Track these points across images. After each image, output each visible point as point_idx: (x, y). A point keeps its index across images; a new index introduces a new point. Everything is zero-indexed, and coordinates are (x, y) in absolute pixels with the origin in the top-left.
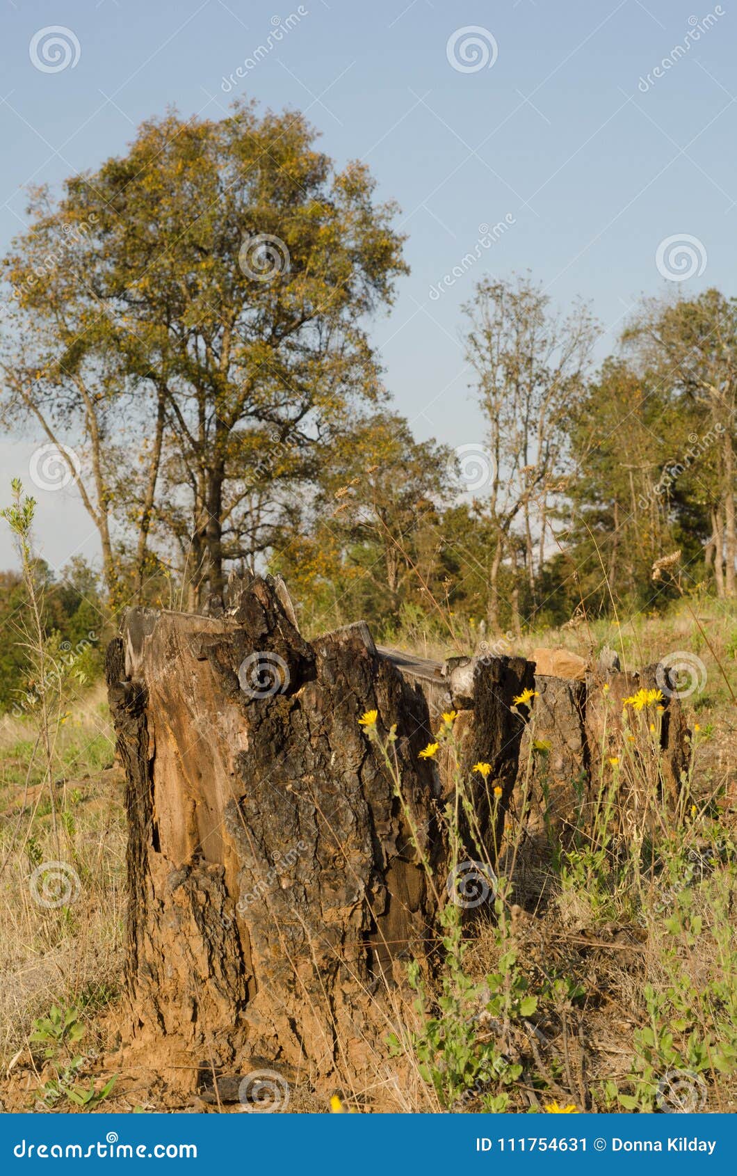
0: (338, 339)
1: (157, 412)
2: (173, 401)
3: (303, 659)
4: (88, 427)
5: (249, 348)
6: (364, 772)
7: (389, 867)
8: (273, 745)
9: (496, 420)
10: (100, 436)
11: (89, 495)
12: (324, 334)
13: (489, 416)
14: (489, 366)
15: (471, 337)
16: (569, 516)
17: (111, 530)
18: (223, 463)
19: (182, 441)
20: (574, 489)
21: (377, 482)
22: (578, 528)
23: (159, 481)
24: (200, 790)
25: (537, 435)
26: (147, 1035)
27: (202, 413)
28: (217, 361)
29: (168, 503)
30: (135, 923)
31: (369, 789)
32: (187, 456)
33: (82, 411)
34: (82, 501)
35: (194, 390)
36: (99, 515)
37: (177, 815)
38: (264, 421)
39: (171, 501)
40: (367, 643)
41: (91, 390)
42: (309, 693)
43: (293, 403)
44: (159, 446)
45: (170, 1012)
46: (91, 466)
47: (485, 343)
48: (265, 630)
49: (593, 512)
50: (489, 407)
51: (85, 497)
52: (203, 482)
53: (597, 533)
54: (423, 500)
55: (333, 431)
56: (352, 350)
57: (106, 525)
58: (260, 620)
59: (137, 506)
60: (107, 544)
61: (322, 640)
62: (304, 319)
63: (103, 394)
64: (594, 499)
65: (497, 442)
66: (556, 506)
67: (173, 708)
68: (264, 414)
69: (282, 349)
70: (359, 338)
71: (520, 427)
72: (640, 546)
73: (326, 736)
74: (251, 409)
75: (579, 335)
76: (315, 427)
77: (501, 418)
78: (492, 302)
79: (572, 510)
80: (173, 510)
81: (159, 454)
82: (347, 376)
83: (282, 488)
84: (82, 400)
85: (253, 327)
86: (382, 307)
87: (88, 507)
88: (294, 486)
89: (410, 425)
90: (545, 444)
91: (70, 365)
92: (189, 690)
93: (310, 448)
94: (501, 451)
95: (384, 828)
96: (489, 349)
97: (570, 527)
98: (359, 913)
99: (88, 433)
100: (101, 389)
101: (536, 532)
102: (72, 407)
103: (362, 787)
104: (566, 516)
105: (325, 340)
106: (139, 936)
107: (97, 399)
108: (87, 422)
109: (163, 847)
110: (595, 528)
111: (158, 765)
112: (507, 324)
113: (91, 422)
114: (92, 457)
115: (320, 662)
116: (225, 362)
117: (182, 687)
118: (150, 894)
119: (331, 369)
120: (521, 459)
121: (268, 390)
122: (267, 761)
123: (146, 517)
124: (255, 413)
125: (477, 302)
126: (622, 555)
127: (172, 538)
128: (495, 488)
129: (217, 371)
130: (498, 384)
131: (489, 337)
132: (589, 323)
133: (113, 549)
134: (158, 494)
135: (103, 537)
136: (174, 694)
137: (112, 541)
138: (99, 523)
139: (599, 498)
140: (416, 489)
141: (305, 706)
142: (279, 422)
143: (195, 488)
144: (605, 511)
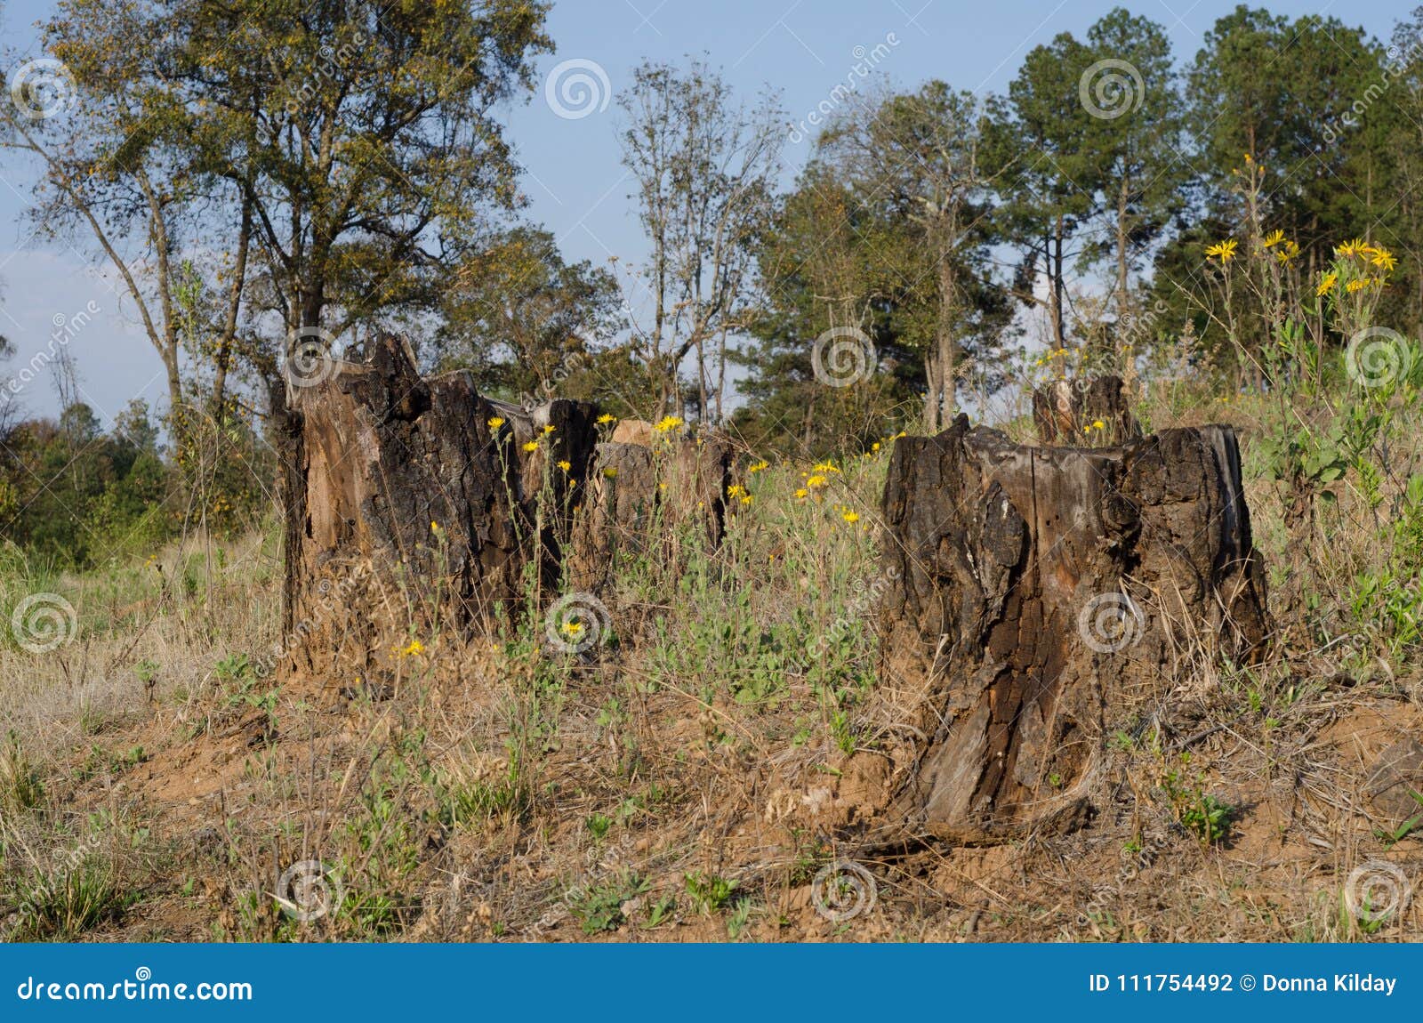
0: (466, 133)
1: (240, 219)
2: (258, 205)
3: (421, 395)
4: (153, 236)
5: (355, 144)
6: (465, 479)
7: (483, 550)
8: (398, 457)
9: (660, 238)
10: (168, 248)
11: (154, 322)
12: (449, 124)
13: (652, 234)
14: (652, 173)
15: (631, 135)
16: (756, 362)
17: (180, 366)
18: (322, 285)
19: (269, 256)
20: (761, 325)
21: (515, 313)
22: (766, 375)
23: (242, 305)
24: (343, 491)
25: (712, 258)
26: (300, 675)
27: (296, 222)
28: (315, 157)
29: (252, 333)
30: (291, 595)
31: (468, 491)
32: (277, 274)
33: (144, 215)
34: (145, 329)
35: (287, 193)
36: (165, 346)
37: (325, 510)
38: (373, 233)
39: (257, 331)
40: (469, 385)
41: (157, 190)
42: (425, 420)
43: (410, 212)
44: (243, 263)
45: (317, 657)
46: (156, 285)
47: (648, 142)
48: (393, 372)
49: (786, 357)
50: (653, 222)
51: (148, 324)
52: (296, 308)
53: (790, 383)
54: (574, 337)
55: (460, 246)
56: (483, 146)
57: (175, 359)
58: (390, 364)
59: (214, 336)
60: (175, 382)
61: (436, 381)
62: (423, 107)
63: (171, 196)
64: (788, 340)
65: (662, 265)
66: (739, 348)
67: (324, 429)
68: (373, 223)
69: (395, 144)
70: (490, 130)
71: (693, 248)
72: (842, 398)
73: (437, 452)
74: (357, 219)
75: (766, 134)
76: (438, 241)
77: (667, 235)
78: (653, 91)
79: (760, 353)
80: (259, 342)
81: (242, 270)
82: (475, 178)
83: (395, 318)
84: (145, 202)
85: (360, 116)
86: (521, 93)
87: (153, 335)
88: (410, 317)
89: (559, 242)
90: (722, 269)
91: (129, 159)
92: (336, 416)
93: (430, 268)
94: (667, 277)
95: (479, 520)
96: (653, 149)
97: (757, 374)
98: (459, 581)
99: (154, 245)
100: (170, 189)
101: (713, 380)
102: (131, 210)
103: (463, 488)
104: (752, 361)
105: (451, 133)
106: (294, 603)
107: (163, 202)
108: (152, 230)
109: (314, 535)
110: (788, 376)
111: (311, 474)
112: (673, 119)
113: (158, 230)
114: (158, 273)
115: (434, 397)
116: (325, 158)
117: (330, 414)
118: (303, 569)
119: (457, 169)
120: (693, 286)
121: (378, 195)
122: (394, 469)
123: (226, 350)
124: (363, 223)
125: (636, 92)
126: (821, 411)
127: (256, 377)
128: (659, 322)
129: (315, 170)
130: (663, 194)
131: (651, 134)
132: (779, 116)
133: (182, 388)
134: (240, 322)
135: (170, 373)
136: (324, 419)
137: (182, 379)
138: (166, 357)
139: (794, 339)
140: (564, 323)
141: (423, 429)
142: (393, 235)
143: (285, 316)
144: (800, 355)
